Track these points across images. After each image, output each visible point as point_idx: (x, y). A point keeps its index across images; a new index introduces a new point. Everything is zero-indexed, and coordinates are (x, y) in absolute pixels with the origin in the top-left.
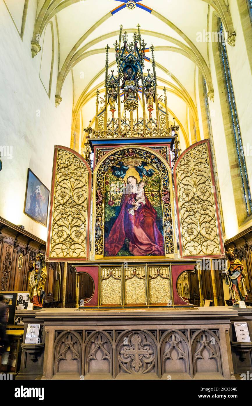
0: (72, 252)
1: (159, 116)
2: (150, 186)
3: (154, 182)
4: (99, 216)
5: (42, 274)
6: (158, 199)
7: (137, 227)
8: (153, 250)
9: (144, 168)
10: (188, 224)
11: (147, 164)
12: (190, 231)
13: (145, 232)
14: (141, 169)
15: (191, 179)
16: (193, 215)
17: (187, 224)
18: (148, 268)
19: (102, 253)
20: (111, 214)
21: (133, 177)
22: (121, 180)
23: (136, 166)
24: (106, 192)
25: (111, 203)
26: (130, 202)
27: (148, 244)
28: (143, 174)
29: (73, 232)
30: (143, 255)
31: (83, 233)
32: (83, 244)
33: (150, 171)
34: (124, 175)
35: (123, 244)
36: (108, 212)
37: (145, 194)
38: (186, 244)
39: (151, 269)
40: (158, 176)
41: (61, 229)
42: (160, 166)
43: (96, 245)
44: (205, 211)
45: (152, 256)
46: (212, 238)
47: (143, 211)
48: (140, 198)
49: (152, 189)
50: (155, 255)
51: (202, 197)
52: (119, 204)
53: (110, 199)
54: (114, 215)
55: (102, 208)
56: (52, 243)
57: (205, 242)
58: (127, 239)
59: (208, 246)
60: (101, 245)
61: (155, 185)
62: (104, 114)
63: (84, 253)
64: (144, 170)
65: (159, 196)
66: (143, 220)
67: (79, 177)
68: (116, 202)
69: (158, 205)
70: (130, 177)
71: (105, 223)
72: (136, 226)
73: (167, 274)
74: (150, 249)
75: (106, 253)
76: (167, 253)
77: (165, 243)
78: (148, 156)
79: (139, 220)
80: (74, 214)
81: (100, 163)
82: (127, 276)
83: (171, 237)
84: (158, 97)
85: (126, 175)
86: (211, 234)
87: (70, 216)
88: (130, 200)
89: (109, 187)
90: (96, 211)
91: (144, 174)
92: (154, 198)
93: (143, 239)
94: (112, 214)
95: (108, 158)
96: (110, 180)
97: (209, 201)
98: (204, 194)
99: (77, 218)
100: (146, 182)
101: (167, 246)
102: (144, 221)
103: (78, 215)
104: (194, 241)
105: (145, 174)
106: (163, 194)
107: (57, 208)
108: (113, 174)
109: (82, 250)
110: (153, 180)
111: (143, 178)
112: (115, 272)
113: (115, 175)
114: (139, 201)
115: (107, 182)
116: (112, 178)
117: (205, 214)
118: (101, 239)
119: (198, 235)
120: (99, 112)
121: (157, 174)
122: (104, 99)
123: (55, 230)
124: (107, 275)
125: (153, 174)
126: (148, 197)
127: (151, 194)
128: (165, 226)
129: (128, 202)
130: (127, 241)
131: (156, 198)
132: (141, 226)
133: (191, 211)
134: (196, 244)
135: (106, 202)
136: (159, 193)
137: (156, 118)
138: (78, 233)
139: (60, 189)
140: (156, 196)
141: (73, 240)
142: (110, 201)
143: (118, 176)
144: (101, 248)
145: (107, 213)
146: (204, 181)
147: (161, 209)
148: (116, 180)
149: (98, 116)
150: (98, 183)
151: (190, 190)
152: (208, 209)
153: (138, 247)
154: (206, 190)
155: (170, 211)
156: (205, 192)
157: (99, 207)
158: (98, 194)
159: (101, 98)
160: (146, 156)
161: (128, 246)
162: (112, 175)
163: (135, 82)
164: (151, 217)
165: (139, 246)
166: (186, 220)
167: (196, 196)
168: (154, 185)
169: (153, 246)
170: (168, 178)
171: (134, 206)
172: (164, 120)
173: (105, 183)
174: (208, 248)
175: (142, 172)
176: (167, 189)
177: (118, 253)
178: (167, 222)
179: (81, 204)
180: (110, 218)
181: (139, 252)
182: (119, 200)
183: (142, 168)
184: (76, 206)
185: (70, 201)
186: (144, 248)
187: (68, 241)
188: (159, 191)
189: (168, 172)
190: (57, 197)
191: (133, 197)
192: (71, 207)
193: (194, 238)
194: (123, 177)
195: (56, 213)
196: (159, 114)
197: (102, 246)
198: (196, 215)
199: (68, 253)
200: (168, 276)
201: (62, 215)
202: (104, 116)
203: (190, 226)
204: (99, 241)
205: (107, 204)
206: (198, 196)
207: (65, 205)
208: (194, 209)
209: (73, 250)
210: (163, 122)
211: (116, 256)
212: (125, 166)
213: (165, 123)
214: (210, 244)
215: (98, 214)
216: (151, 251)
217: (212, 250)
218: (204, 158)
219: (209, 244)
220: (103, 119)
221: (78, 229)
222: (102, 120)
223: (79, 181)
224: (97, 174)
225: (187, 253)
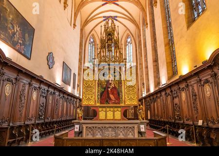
0: (90, 103)
4: (98, 91)
7: (111, 95)
12: (128, 96)
18: (114, 108)
19: (99, 103)
24: (101, 82)
27: (114, 100)
32: (93, 100)
35: (106, 100)
37: (114, 83)
38: (127, 101)
41: (86, 95)
47: (113, 89)
48: (112, 85)
50: (117, 104)
57: (133, 100)
63: (94, 103)
68: (104, 86)
69: (118, 87)
73: (120, 110)
75: (101, 103)
76: (121, 103)
79: (112, 92)
82: (107, 111)
83: (122, 98)
84: (119, 47)
86: (135, 98)
87: (89, 91)
102: (114, 93)
112: (104, 109)
117: (133, 91)
118: (99, 98)
119: (130, 98)
120: (98, 53)
122: (100, 47)
124: (101, 110)
127: (116, 83)
128: (120, 94)
129: (108, 86)
130: (108, 99)
133: (129, 90)
134: (130, 101)
135: (101, 86)
136: (119, 83)
138: (92, 97)
141: (90, 99)
155: (122, 90)
157: (99, 88)
158: (98, 83)
161: (108, 101)
164: (116, 91)
165: (111, 101)
166: (127, 93)
171: (110, 87)
177: (105, 103)
180: (102, 91)
181: (112, 103)
184: (91, 88)
185: (89, 86)
191: (110, 84)
201: (86, 91)
216: (115, 102)
217: (134, 103)
220: (100, 55)
225: (127, 104)
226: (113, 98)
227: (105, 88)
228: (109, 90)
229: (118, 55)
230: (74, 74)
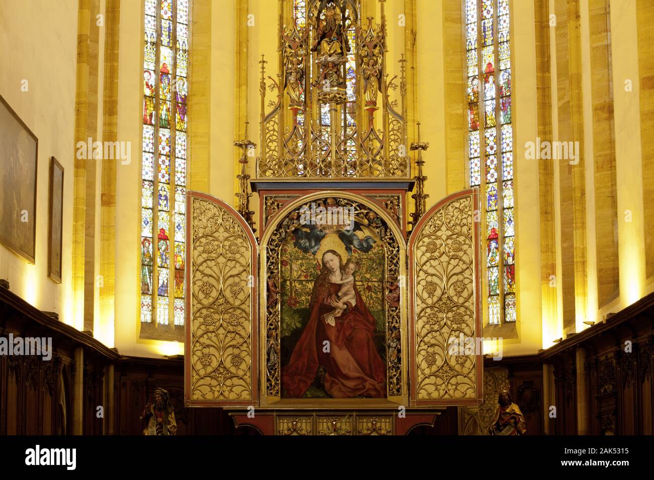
0: (228, 391)
1: (389, 124)
2: (365, 271)
3: (373, 264)
4: (272, 327)
5: (170, 426)
6: (380, 295)
7: (340, 349)
8: (367, 387)
9: (355, 235)
10: (429, 347)
11: (361, 227)
12: (430, 358)
13: (353, 356)
14: (348, 236)
15: (439, 264)
16: (438, 331)
17: (426, 347)
18: (356, 419)
19: (278, 393)
20: (293, 323)
21: (334, 252)
22: (312, 257)
23: (341, 231)
24: (282, 280)
25: (293, 302)
26: (327, 301)
27: (358, 378)
28: (352, 246)
29: (228, 356)
30: (350, 397)
31: (245, 359)
32: (245, 377)
33: (367, 239)
34: (316, 247)
35: (315, 377)
36: (287, 319)
37: (355, 287)
38: (423, 380)
39: (361, 421)
40: (381, 252)
41: (206, 351)
42: (386, 233)
43: (268, 380)
44: (459, 325)
45: (364, 399)
46: (466, 371)
47: (350, 319)
48: (345, 294)
49: (368, 276)
50: (369, 396)
51: (455, 299)
52: (308, 304)
53: (291, 294)
54: (299, 325)
55: (277, 313)
56: (193, 376)
57: (454, 378)
58: (321, 369)
59: (457, 384)
60: (276, 379)
61: (375, 270)
62: (276, 118)
63: (247, 392)
64: (355, 238)
65: (381, 290)
66: (350, 335)
67: (233, 255)
68: (303, 301)
69: (379, 308)
70: (328, 252)
71: (282, 339)
72: (338, 345)
73: (387, 428)
74: (361, 386)
75: (286, 392)
76: (390, 393)
77: (388, 377)
78: (362, 213)
79: (344, 334)
80: (229, 324)
81: (273, 227)
82: (321, 432)
83: (398, 368)
84: (388, 80)
85: (321, 248)
86: (465, 365)
87: (221, 328)
88: (328, 297)
89: (289, 272)
90: (267, 319)
91: (354, 247)
92: (373, 294)
93: (349, 369)
94: (295, 323)
95: (287, 216)
96: (291, 256)
97: (466, 308)
98: (459, 294)
99: (234, 332)
100: (357, 263)
101: (391, 383)
102: (353, 337)
103: (236, 326)
104: (435, 376)
105: (356, 246)
106: (387, 288)
107: (198, 315)
108: (295, 245)
109: (244, 388)
110: (370, 259)
111: (353, 254)
112: (301, 424)
113: (300, 247)
114: (345, 299)
115: (285, 261)
116: (293, 254)
117: (458, 330)
118: (276, 369)
119: (443, 366)
120: (268, 110)
121: (379, 247)
122: (277, 80)
123: (196, 353)
124: (288, 430)
125: (371, 247)
126: (362, 293)
127: (366, 286)
128: (389, 347)
129: (323, 301)
130: (321, 372)
131: (376, 293)
132: (346, 346)
133: (435, 324)
134: (439, 381)
135: (283, 300)
136: (381, 285)
137: (382, 130)
138: (237, 359)
139: (200, 278)
140: (375, 290)
141: (228, 371)
142: (291, 298)
143: (306, 250)
144: (275, 384)
145: (286, 321)
146: (461, 270)
147: (384, 315)
148: (301, 257)
149: (265, 121)
150: (270, 265)
151: (436, 284)
152: (464, 322)
153: (340, 383)
154: (463, 288)
155: (398, 321)
156: (462, 292)
157: (273, 312)
158: (271, 287)
159: (270, 78)
160: (360, 213)
161: (323, 381)
162: (295, 248)
163: (341, 42)
164: (365, 330)
165: (342, 380)
166: (426, 339)
167: (446, 296)
168: (373, 268)
169: (366, 381)
170: (399, 259)
171: (334, 309)
172: (398, 134)
173: (282, 262)
174: (458, 388)
175: (351, 243)
176: (395, 280)
177: (305, 392)
178: (393, 341)
179: (240, 307)
180: (292, 329)
181: (343, 391)
182: (307, 297)
183: (351, 234)
184: (230, 311)
185: (221, 301)
186: (351, 384)
187: (221, 373)
188: (381, 281)
189: (398, 247)
190: (196, 292)
191: (332, 292)
192: (222, 311)
193: (437, 371)
194: (316, 252)
195: (197, 323)
196: (389, 119)
197: (278, 381)
198: (443, 330)
199: (222, 393)
200: (390, 432)
201: (208, 327)
202: (277, 121)
203: (431, 350)
204: (273, 372)
205: (286, 304)
206: (448, 297)
207: (213, 308)
208: (440, 319)
209: (230, 388)
210: (396, 137)
211: (302, 397)
212: (319, 229)
213: (399, 140)
214: (461, 382)
215: (271, 325)
216: (363, 389)
217: (463, 391)
218: (465, 225)
219: (459, 382)
220: (276, 127)
221: (236, 351)
222: (274, 130)
223: (234, 262)
224: (267, 249)
225: (423, 395)
226: (352, 363)
227: (305, 314)
228: (331, 321)
229: (378, 124)
230: (53, 161)
